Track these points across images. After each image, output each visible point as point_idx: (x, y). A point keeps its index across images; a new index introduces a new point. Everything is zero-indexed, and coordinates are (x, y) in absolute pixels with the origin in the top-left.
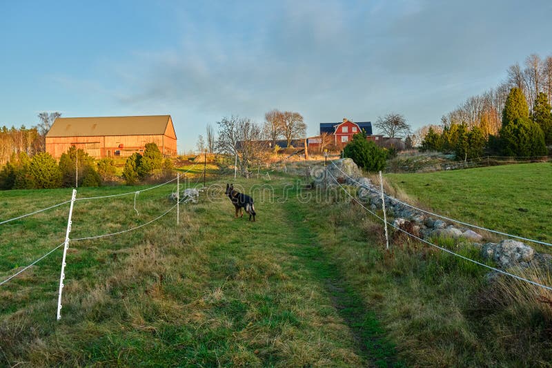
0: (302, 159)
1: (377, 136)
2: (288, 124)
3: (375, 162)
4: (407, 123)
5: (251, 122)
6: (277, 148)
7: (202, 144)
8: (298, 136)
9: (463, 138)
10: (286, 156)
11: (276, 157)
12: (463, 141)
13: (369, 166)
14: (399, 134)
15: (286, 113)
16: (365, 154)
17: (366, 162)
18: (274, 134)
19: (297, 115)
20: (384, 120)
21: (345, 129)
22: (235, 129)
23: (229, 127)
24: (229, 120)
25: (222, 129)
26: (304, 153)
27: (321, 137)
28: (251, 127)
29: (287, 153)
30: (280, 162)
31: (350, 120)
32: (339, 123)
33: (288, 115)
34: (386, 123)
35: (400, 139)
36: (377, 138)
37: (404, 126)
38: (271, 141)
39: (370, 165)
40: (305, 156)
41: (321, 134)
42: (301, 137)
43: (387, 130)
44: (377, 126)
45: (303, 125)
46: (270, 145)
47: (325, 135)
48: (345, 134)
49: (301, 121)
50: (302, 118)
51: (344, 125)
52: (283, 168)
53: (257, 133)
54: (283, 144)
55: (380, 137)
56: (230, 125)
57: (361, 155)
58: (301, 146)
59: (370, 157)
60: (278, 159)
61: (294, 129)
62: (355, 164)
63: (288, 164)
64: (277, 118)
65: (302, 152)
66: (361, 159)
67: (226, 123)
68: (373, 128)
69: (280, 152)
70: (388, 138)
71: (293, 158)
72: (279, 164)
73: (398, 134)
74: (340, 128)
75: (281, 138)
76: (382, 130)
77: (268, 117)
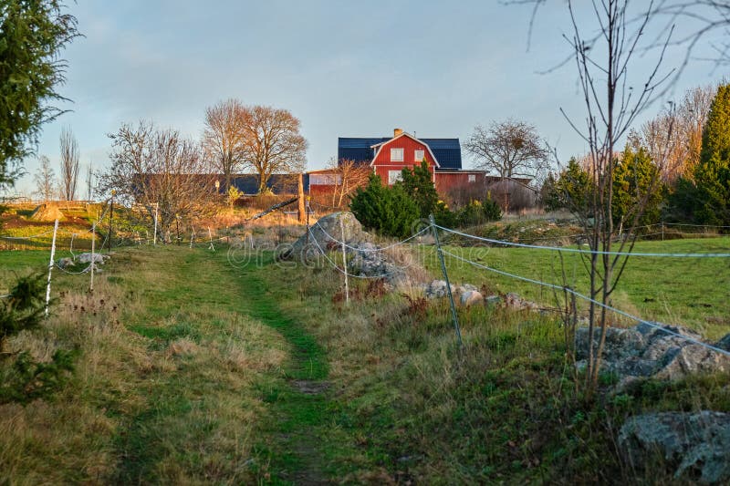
0: (291, 220)
1: (471, 172)
2: (261, 135)
3: (399, 220)
4: (542, 146)
5: (180, 138)
6: (234, 193)
7: (47, 176)
8: (287, 167)
9: (620, 185)
10: (255, 214)
11: (231, 215)
12: (620, 192)
13: (388, 228)
14: (524, 169)
15: (258, 110)
16: (383, 206)
17: (384, 221)
18: (228, 161)
19: (284, 117)
20: (489, 136)
21: (397, 155)
22: (146, 151)
23: (135, 146)
24: (135, 130)
25: (120, 150)
26: (297, 207)
27: (340, 171)
28: (181, 148)
29: (258, 207)
30: (240, 226)
31: (411, 135)
32: (385, 140)
33: (263, 114)
34: (494, 143)
35: (526, 181)
36: (472, 178)
37: (535, 152)
38: (220, 177)
39: (391, 225)
40: (299, 214)
41: (340, 163)
42: (293, 169)
43: (496, 158)
44: (473, 149)
45: (300, 141)
46: (217, 185)
47: (348, 166)
48: (396, 166)
49: (296, 130)
50: (296, 122)
51: (396, 144)
52: (247, 240)
53: (193, 161)
54: (248, 184)
55: (479, 174)
56: (136, 141)
57: (376, 209)
58: (292, 192)
59: (390, 212)
60: (237, 219)
61: (276, 149)
62: (357, 222)
63: (256, 231)
64: (236, 121)
65: (292, 204)
66: (375, 217)
67: (127, 136)
68: (464, 152)
69: (240, 203)
70: (497, 179)
71: (269, 220)
72: (238, 232)
73: (521, 171)
74: (386, 151)
75: (245, 169)
76: (484, 160)
77: (214, 119)
